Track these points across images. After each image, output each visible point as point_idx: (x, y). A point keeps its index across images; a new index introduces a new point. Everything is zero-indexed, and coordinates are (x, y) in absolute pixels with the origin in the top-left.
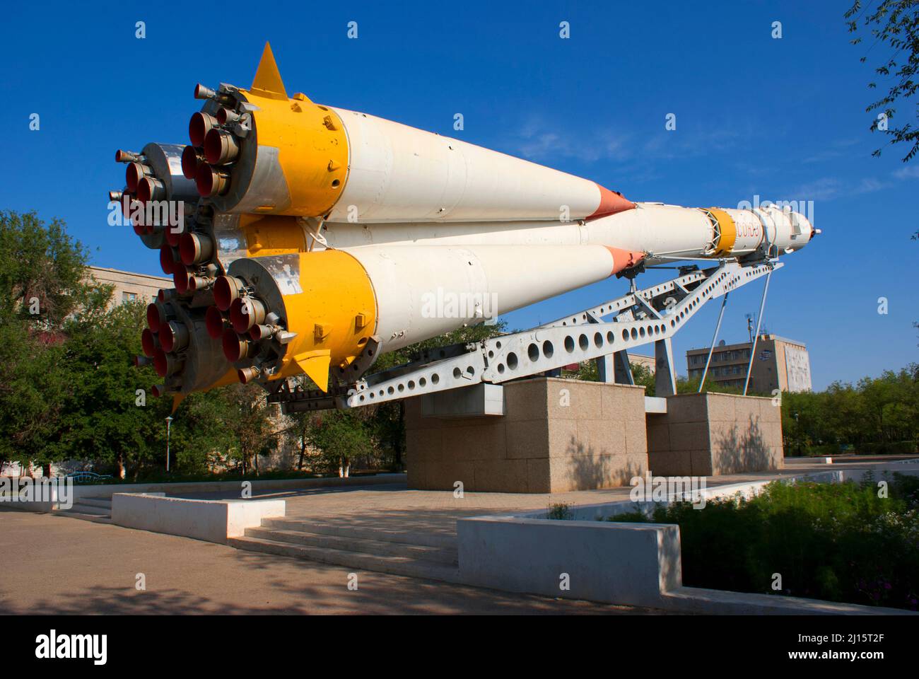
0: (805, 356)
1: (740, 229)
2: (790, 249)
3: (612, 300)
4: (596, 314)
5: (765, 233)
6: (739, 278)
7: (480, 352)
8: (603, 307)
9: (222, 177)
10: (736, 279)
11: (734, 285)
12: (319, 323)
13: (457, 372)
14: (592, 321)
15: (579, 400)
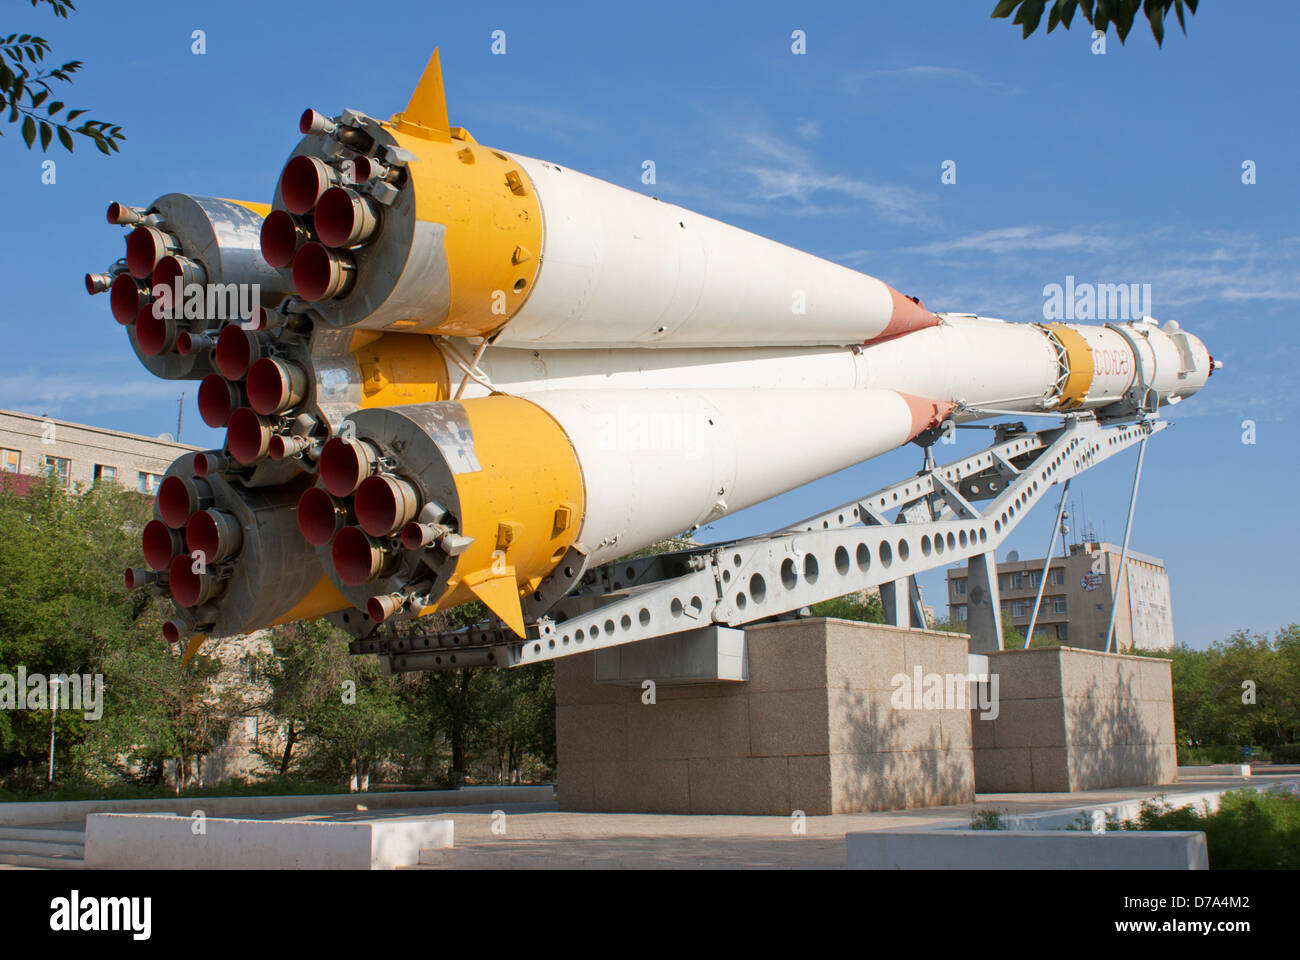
0: (1162, 581)
1: (1100, 362)
2: (1176, 396)
3: (898, 484)
4: (874, 508)
5: (1138, 368)
6: (1097, 446)
7: (709, 570)
8: (885, 496)
9: (344, 269)
10: (1093, 450)
11: (1090, 461)
12: (505, 522)
13: (676, 606)
14: (869, 520)
15: (873, 657)
